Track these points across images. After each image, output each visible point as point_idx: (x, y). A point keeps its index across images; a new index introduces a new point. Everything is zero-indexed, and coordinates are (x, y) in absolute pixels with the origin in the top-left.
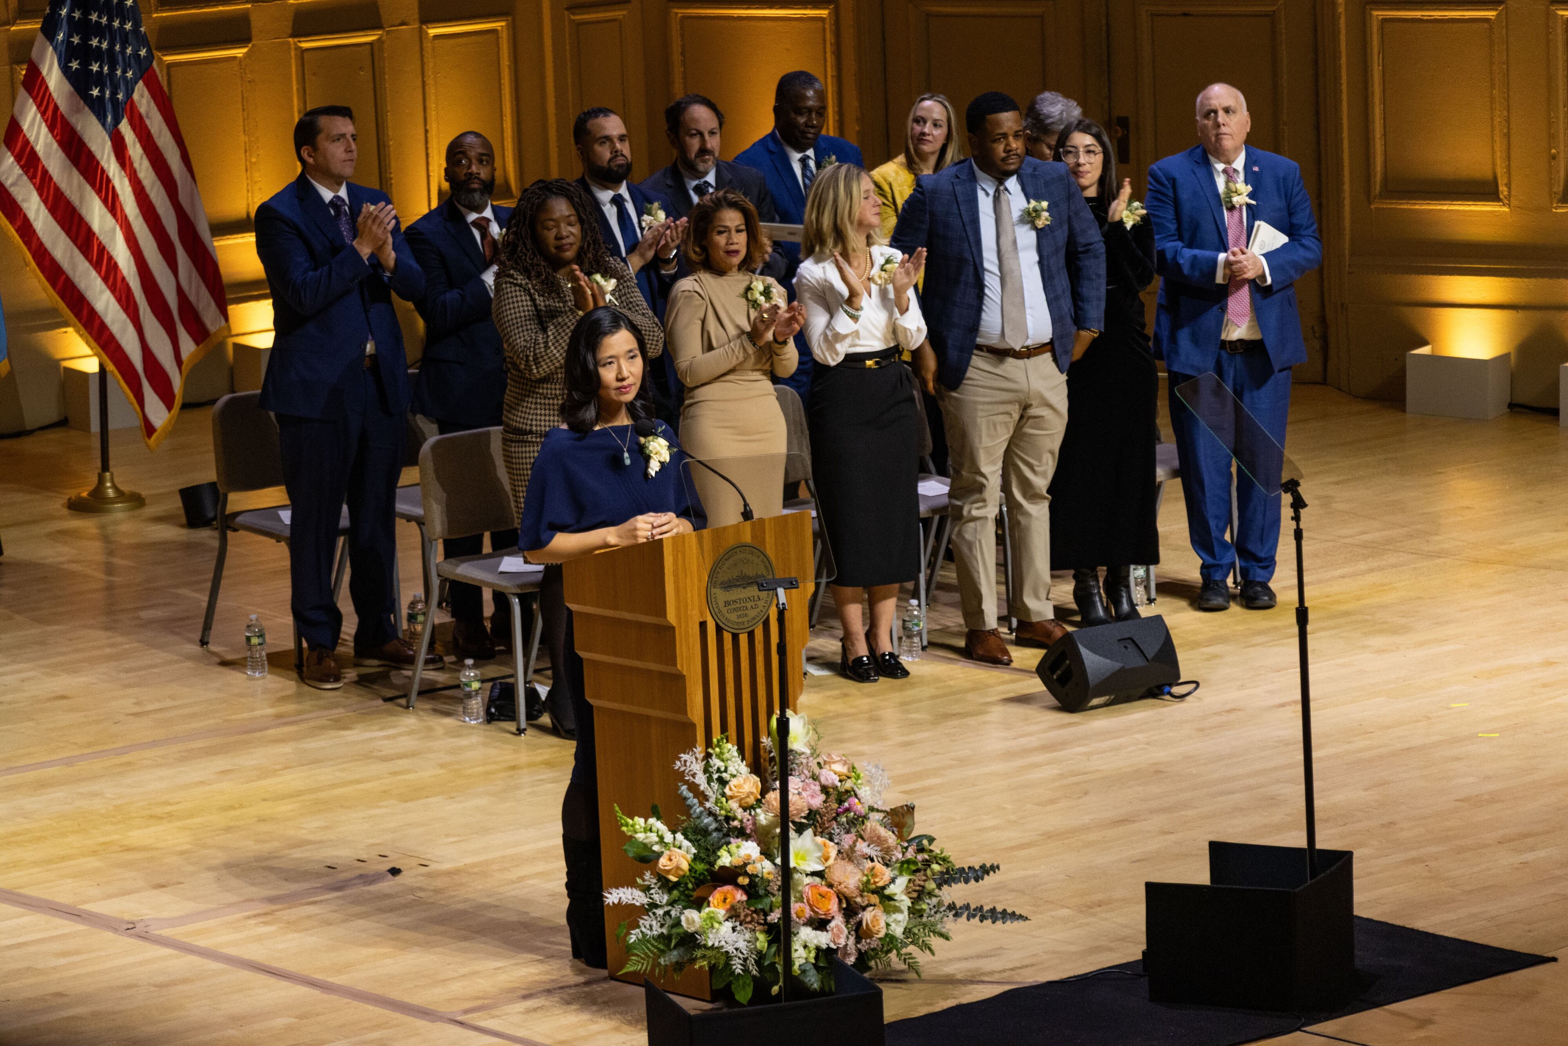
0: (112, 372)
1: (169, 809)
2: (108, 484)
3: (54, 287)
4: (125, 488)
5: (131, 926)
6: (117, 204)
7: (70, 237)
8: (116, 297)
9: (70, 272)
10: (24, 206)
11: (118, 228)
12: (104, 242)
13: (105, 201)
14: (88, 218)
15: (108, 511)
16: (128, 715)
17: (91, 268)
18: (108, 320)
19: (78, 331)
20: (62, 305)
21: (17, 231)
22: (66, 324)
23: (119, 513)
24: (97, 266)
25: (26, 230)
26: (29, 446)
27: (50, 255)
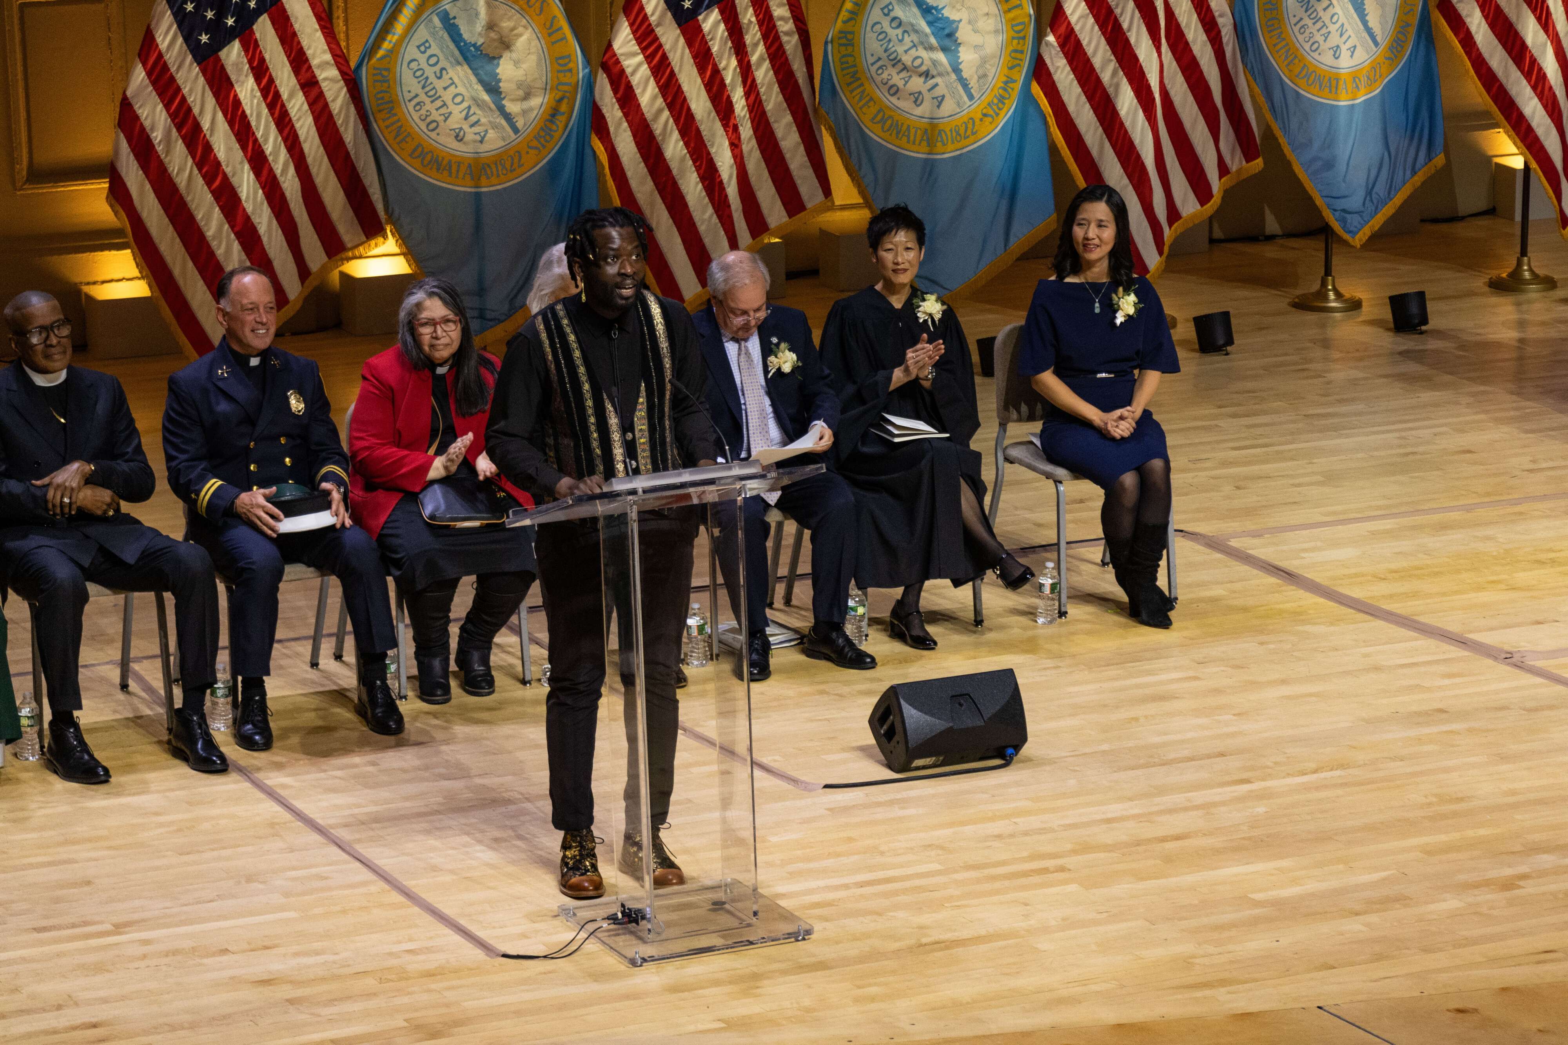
0: (1535, 169)
1: (1552, 555)
2: (1526, 268)
3: (1488, 92)
4: (1541, 272)
5: (1510, 656)
6: (1550, 21)
7: (1506, 50)
8: (1542, 104)
9: (1503, 81)
10: (1468, 20)
11: (1549, 43)
12: (1535, 55)
13: (1539, 19)
14: (1522, 34)
15: (1522, 291)
16: (1524, 471)
17: (1522, 78)
18: (1534, 124)
19: (1506, 132)
20: (1495, 109)
21: (1460, 42)
22: (1497, 125)
23: (1533, 292)
24: (1528, 76)
25: (1468, 42)
26: (1461, 230)
27: (1487, 64)
